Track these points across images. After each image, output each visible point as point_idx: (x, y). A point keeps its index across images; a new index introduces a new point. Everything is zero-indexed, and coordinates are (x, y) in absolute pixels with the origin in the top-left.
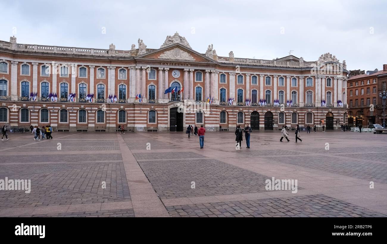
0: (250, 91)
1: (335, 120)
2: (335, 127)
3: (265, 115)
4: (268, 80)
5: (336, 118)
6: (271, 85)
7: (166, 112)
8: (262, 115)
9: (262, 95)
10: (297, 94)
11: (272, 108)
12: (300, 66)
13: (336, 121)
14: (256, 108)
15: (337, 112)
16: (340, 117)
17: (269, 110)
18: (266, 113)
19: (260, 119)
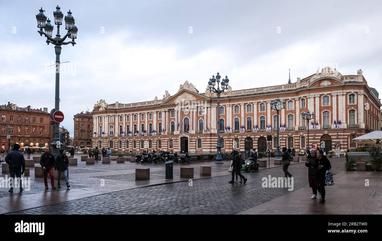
0: (245, 118)
1: (334, 143)
2: (334, 152)
3: (258, 140)
4: (262, 106)
5: (335, 142)
6: (265, 111)
7: (177, 141)
8: (255, 140)
9: (255, 121)
10: (294, 117)
11: (264, 133)
12: (297, 87)
13: (335, 145)
14: (249, 134)
15: (336, 134)
16: (342, 140)
17: (262, 135)
18: (259, 138)
19: (253, 144)
